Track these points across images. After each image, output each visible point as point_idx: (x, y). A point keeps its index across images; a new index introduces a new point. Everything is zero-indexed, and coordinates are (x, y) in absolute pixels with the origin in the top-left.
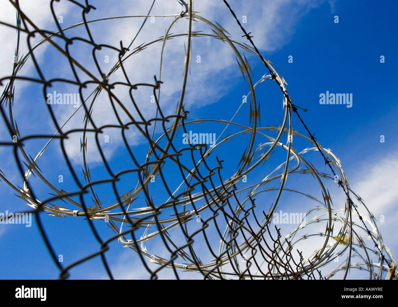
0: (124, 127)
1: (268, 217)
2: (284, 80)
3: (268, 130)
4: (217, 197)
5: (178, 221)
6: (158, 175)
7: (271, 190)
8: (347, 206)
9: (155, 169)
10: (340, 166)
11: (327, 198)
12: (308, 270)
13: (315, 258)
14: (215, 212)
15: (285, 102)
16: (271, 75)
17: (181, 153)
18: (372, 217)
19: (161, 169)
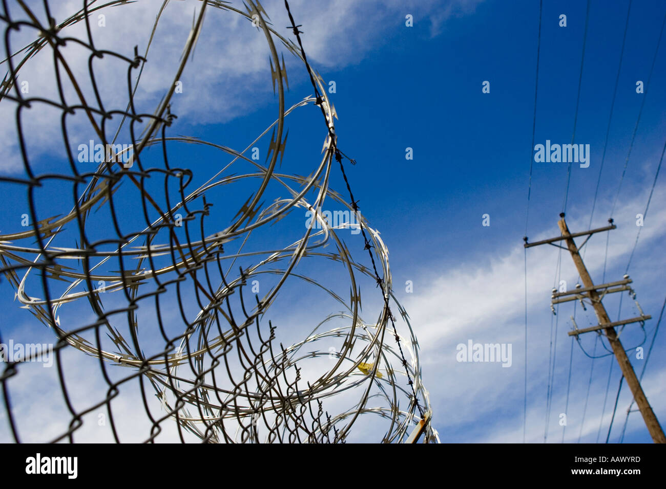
0: (68, 110)
1: (263, 305)
2: (334, 110)
3: (295, 180)
4: (191, 259)
5: (122, 283)
6: (105, 202)
7: (279, 272)
8: (382, 318)
9: (102, 190)
10: (387, 258)
11: (355, 299)
12: (305, 396)
13: (319, 382)
14: (182, 276)
15: (327, 142)
16: (317, 97)
17: (149, 174)
18: (415, 343)
19: (113, 192)
